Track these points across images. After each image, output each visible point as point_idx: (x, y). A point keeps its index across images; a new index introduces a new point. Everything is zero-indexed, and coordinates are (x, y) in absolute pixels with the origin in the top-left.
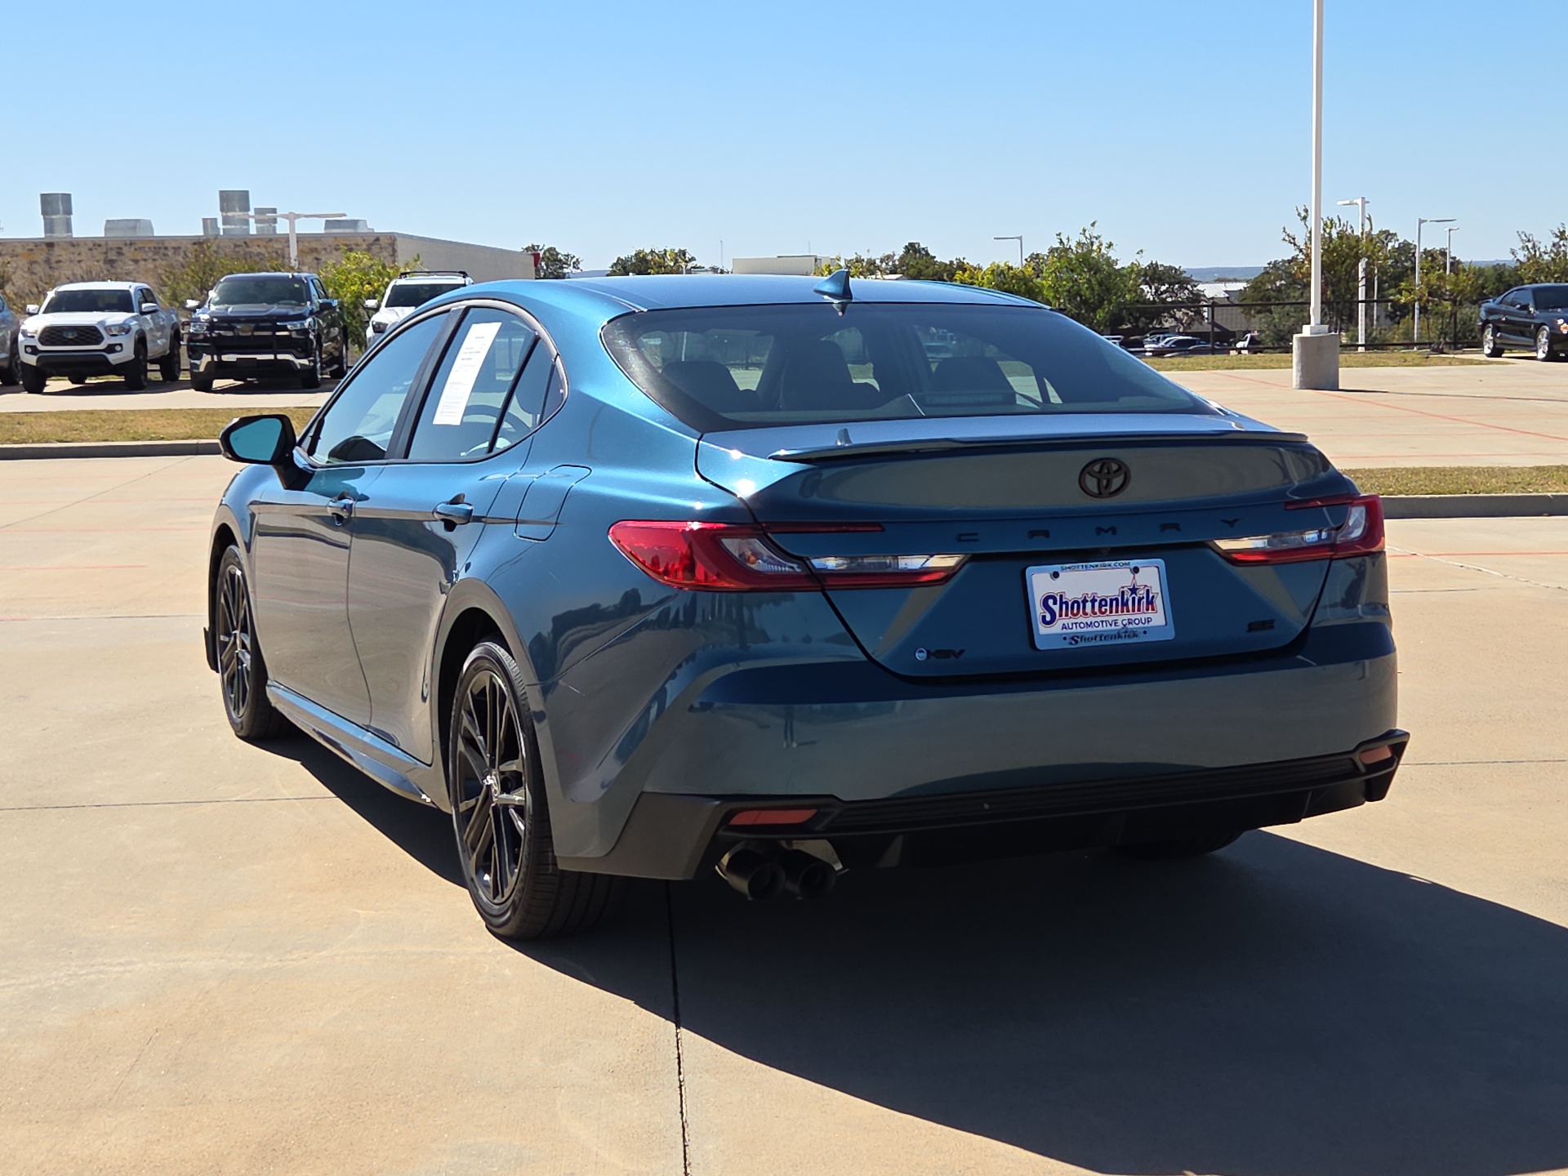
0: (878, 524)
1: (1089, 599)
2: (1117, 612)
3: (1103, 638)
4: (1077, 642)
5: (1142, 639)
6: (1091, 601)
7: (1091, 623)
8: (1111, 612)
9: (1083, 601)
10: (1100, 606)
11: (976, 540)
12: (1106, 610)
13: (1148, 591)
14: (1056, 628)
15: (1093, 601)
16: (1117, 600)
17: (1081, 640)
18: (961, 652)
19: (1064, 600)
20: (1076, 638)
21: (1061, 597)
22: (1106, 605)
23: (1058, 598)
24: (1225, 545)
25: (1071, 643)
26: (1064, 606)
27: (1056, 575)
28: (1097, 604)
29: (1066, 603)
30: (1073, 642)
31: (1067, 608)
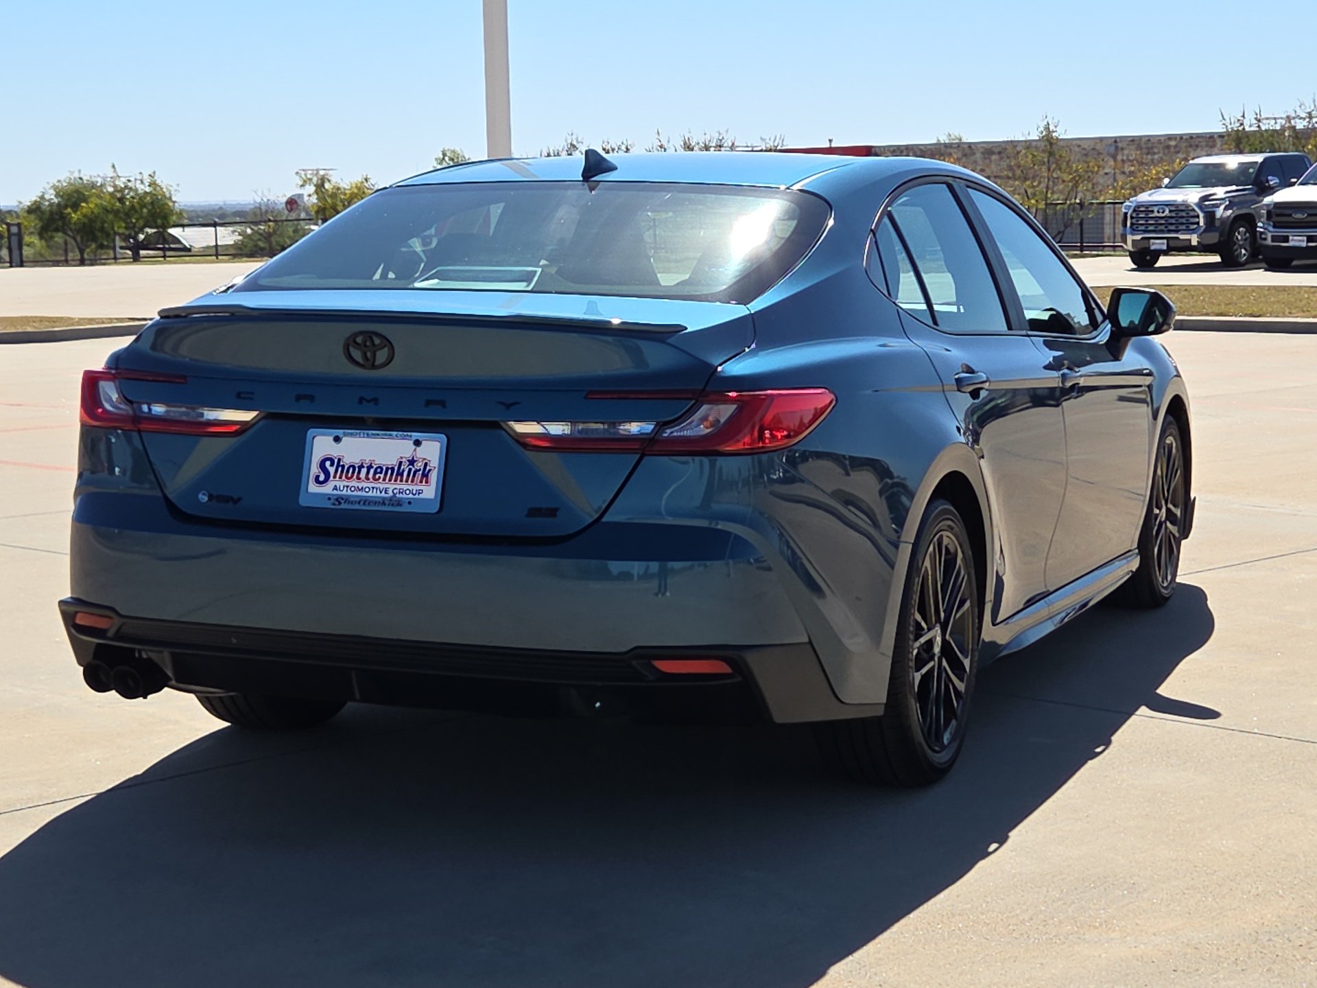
0: (185, 377)
1: (366, 466)
2: (390, 480)
3: (367, 503)
4: (340, 503)
5: (405, 508)
7: (362, 488)
8: (384, 480)
9: (358, 467)
10: (375, 473)
11: (252, 399)
12: (380, 478)
13: (426, 464)
14: (328, 489)
15: (369, 468)
16: (393, 469)
17: (345, 502)
18: (240, 499)
19: (341, 463)
20: (340, 500)
21: (339, 460)
22: (381, 473)
23: (336, 461)
24: (521, 428)
25: (334, 504)
26: (340, 469)
27: (337, 439)
28: (372, 471)
29: (343, 467)
30: (337, 503)
31: (342, 472)
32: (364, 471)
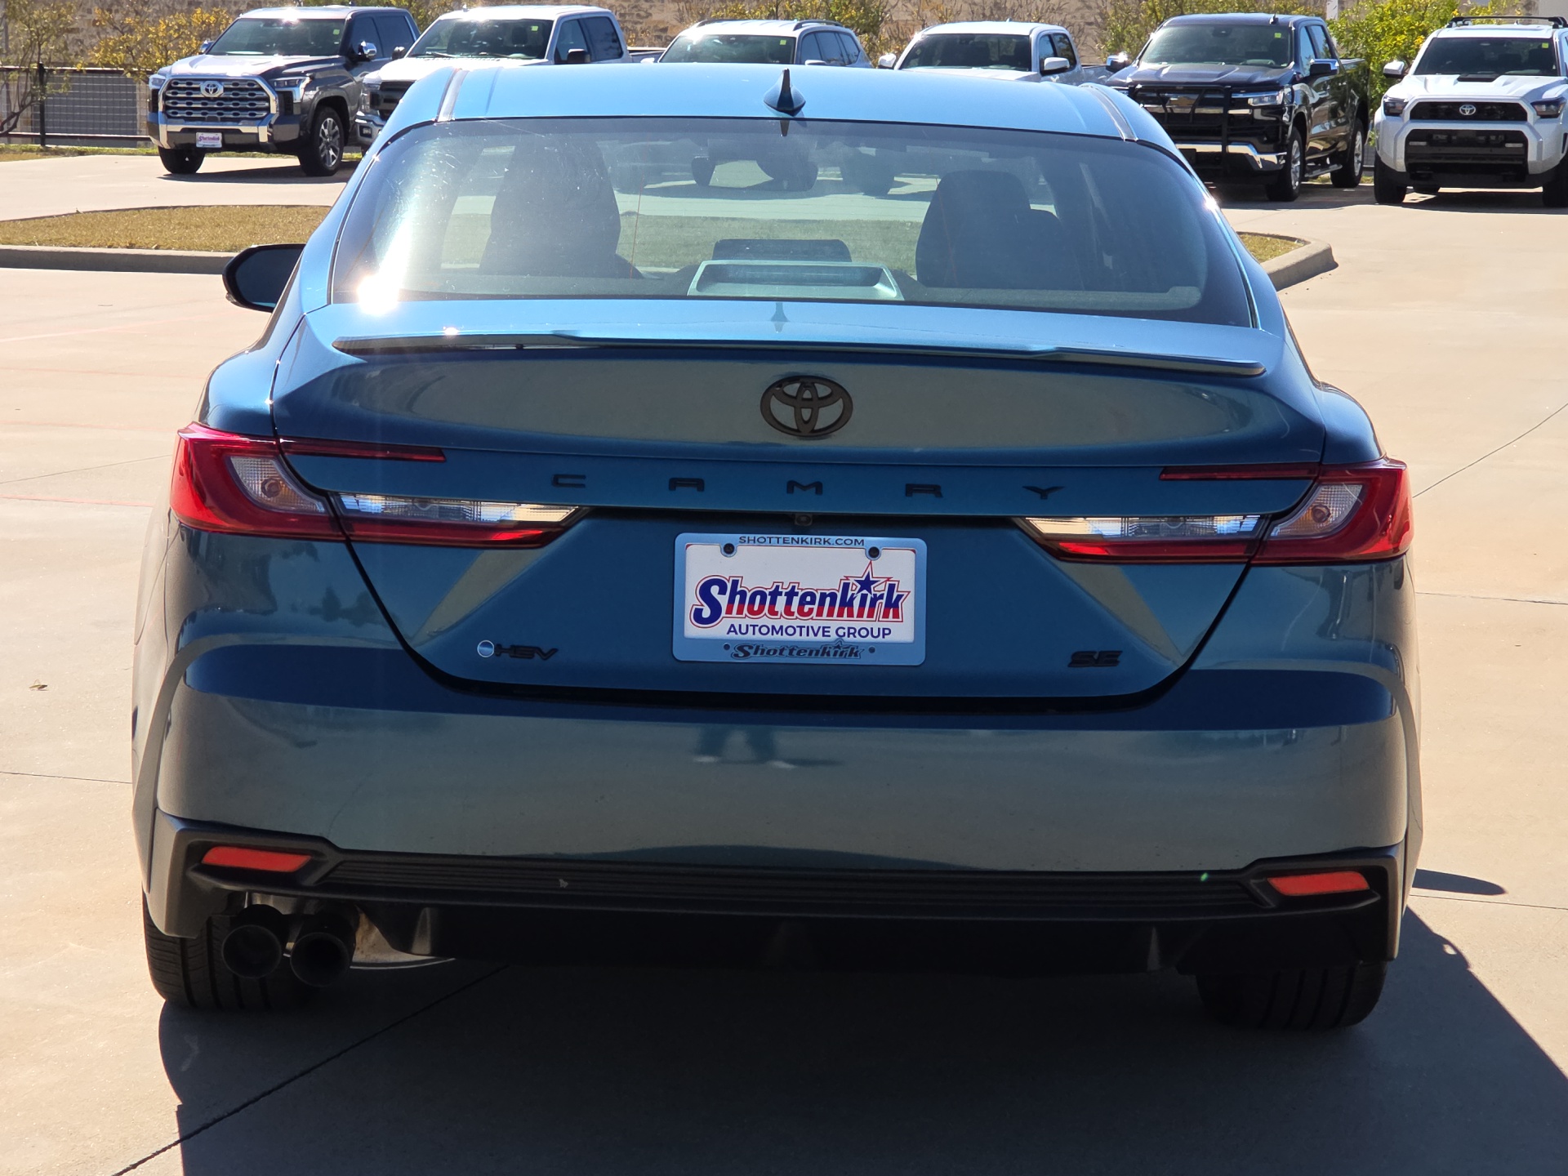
0: (440, 452)
1: (784, 591)
2: (830, 614)
3: (795, 653)
4: (747, 654)
5: (866, 659)
6: (786, 594)
7: (781, 627)
8: (820, 613)
10: (802, 603)
11: (582, 486)
12: (811, 610)
13: (892, 588)
14: (719, 630)
15: (791, 594)
16: (833, 596)
17: (756, 653)
18: (554, 651)
19: (739, 589)
20: (746, 648)
21: (735, 583)
22: (812, 602)
23: (729, 586)
24: (1047, 527)
25: (736, 655)
27: (729, 549)
28: (796, 600)
30: (741, 654)
31: (742, 602)
32: (781, 601)
